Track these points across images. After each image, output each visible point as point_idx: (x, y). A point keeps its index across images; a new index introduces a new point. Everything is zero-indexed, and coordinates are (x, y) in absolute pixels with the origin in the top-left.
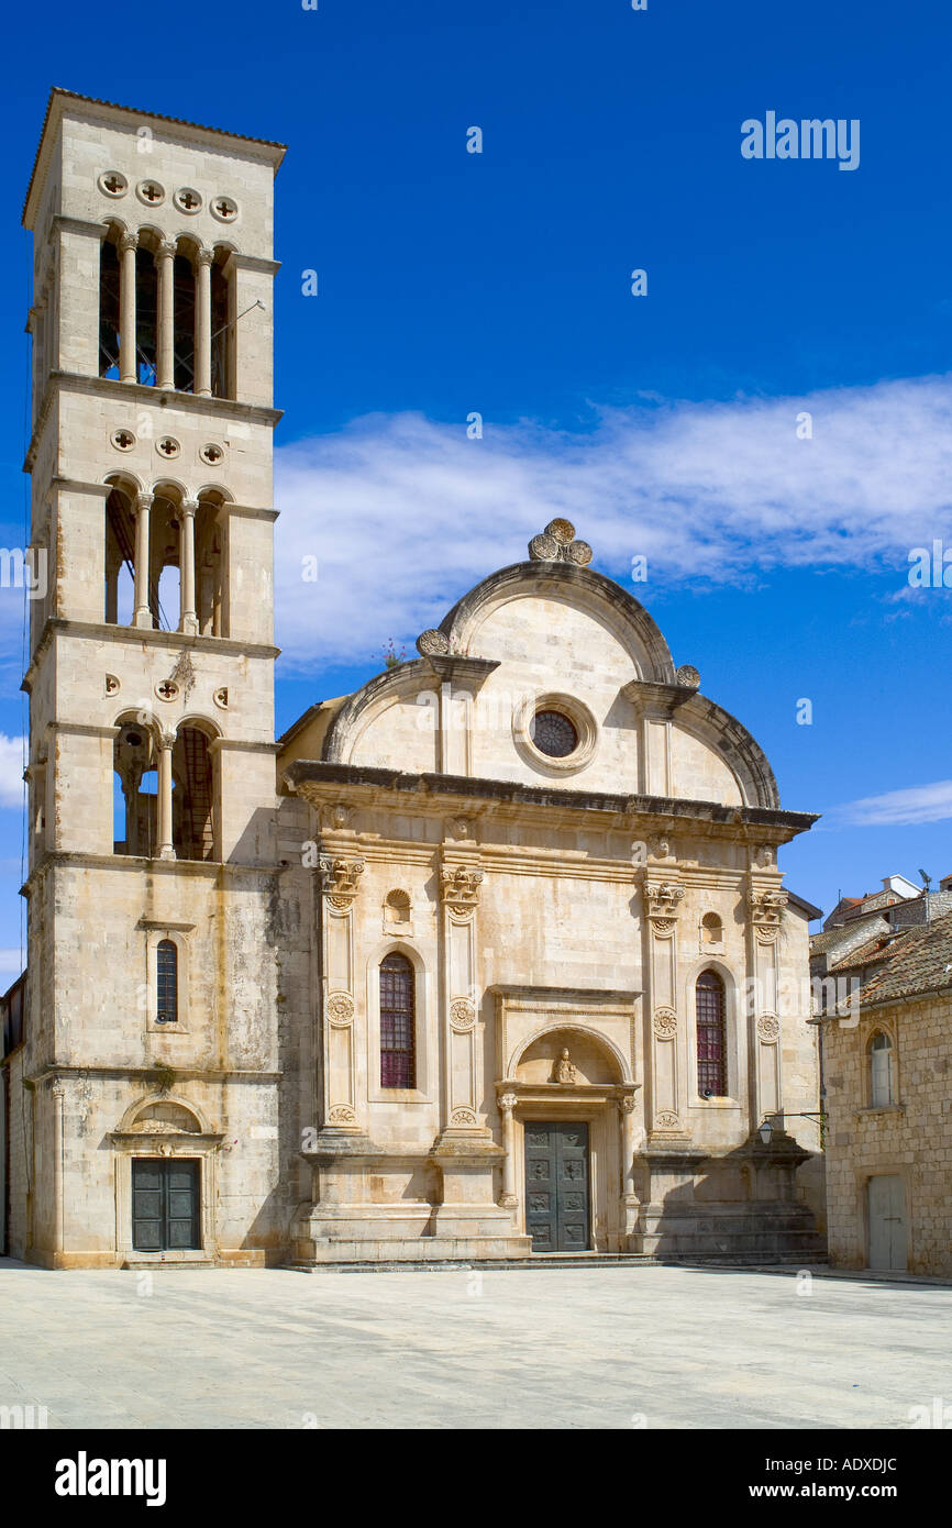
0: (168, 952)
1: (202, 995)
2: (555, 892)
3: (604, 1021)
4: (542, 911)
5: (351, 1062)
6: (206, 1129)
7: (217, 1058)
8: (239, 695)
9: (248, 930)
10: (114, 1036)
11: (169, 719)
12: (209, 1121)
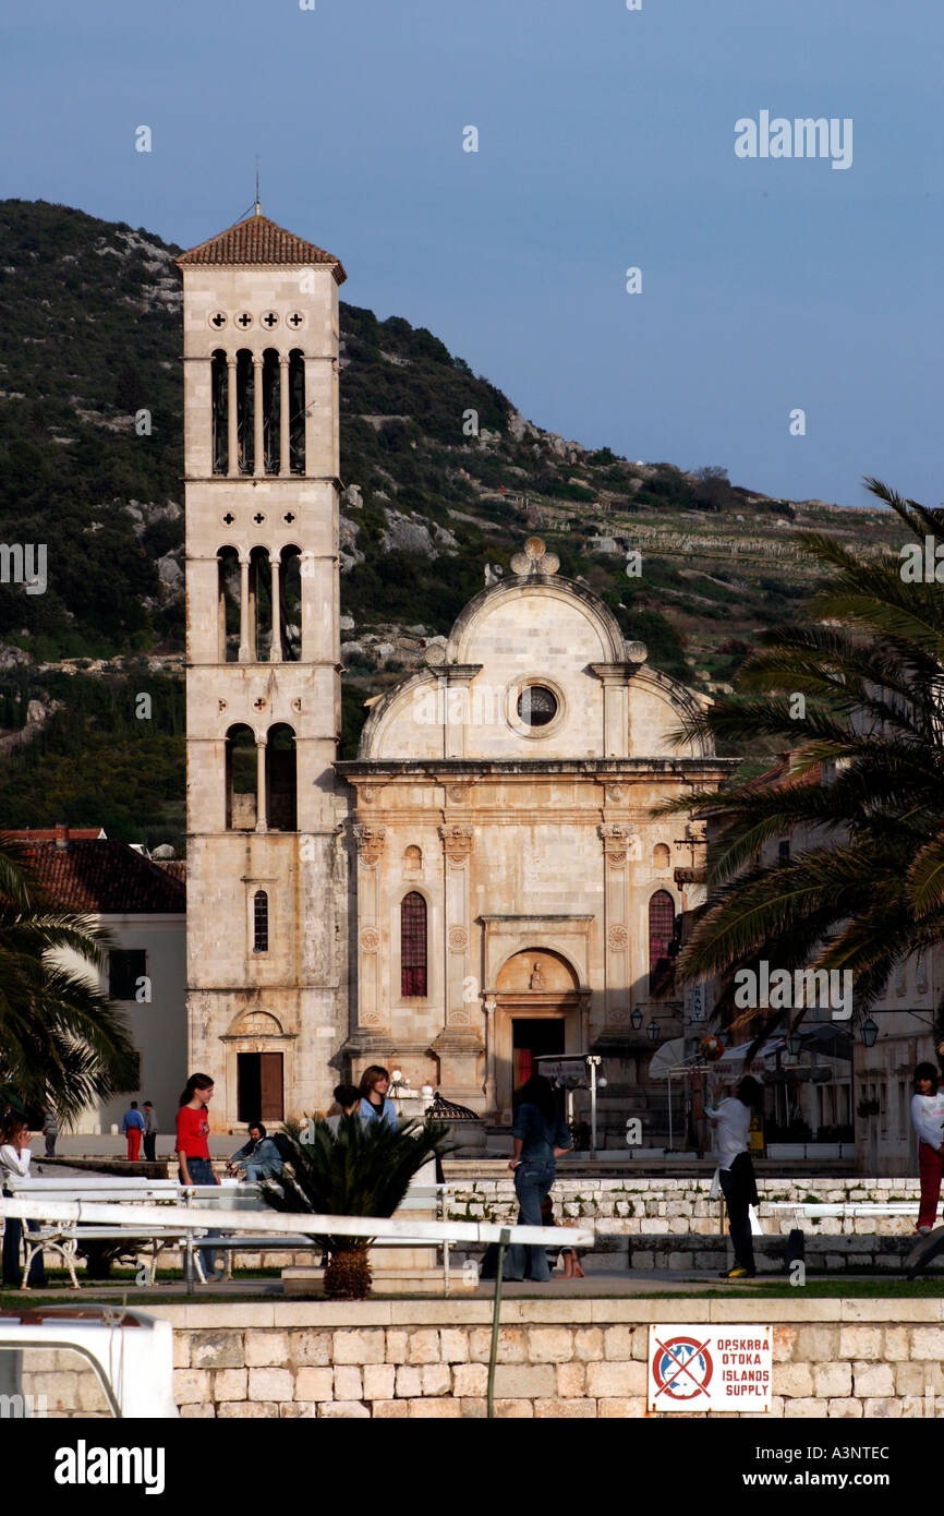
0: (262, 900)
1: (283, 931)
2: (533, 837)
3: (565, 939)
4: (522, 853)
5: (378, 979)
6: (286, 1031)
7: (294, 977)
8: (308, 701)
9: (315, 880)
10: (225, 964)
11: (260, 727)
12: (289, 1024)
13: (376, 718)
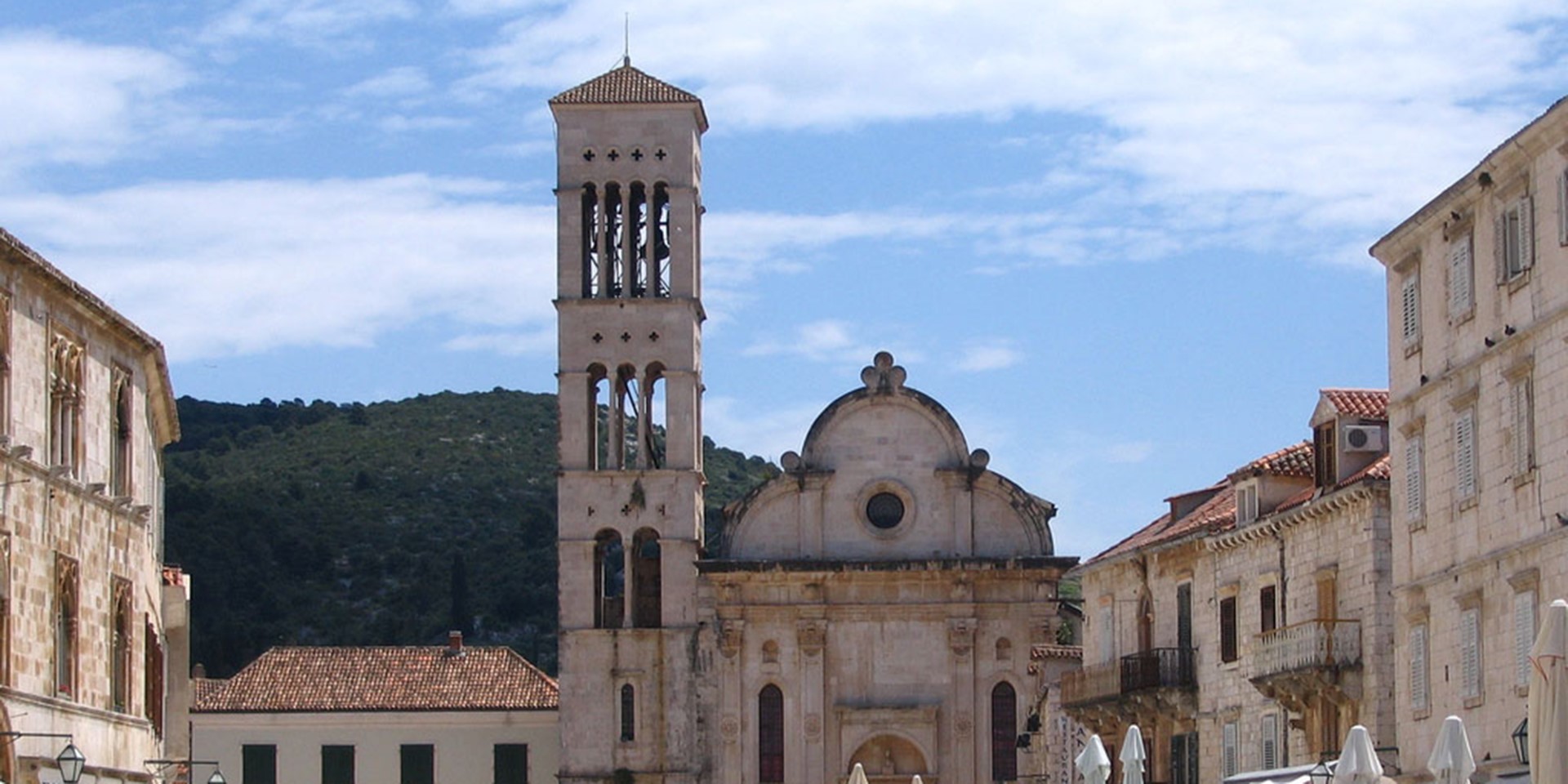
0: (627, 692)
1: (648, 721)
2: (882, 633)
3: (913, 728)
4: (872, 647)
5: (738, 766)
7: (658, 764)
8: (672, 507)
10: (594, 753)
11: (627, 532)
13: (735, 521)
